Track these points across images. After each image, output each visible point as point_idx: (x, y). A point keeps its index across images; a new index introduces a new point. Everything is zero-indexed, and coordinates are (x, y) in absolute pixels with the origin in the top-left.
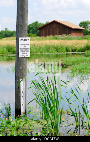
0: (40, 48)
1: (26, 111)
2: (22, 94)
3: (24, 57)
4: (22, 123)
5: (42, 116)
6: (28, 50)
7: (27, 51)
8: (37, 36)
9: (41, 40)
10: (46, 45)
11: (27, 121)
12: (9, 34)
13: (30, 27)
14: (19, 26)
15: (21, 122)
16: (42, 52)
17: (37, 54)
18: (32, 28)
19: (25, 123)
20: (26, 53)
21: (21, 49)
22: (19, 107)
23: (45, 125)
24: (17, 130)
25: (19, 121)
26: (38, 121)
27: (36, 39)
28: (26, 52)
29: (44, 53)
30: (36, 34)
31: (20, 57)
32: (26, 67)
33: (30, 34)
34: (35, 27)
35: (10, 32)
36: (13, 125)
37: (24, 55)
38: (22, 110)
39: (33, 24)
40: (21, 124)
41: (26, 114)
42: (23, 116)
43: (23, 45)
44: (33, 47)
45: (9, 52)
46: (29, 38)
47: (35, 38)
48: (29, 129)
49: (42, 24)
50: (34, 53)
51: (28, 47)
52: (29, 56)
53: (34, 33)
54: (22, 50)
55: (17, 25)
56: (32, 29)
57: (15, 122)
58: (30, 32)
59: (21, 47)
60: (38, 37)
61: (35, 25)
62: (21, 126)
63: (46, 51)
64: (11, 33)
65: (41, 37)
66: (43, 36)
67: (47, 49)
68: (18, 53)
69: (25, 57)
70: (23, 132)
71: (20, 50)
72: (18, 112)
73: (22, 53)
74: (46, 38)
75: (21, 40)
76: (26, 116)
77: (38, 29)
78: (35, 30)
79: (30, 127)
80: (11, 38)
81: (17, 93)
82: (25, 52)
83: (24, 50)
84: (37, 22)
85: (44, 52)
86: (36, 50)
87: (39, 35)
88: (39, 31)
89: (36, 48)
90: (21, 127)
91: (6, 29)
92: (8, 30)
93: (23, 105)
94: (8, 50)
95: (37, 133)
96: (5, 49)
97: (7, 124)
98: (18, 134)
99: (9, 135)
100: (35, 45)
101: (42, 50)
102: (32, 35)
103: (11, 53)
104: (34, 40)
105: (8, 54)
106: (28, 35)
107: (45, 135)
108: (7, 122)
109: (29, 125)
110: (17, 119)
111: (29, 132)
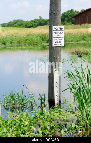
0: (75, 36)
1: (60, 101)
2: (56, 85)
3: (58, 46)
4: (57, 115)
5: (76, 107)
6: (61, 39)
7: (61, 40)
8: (72, 24)
9: (76, 29)
10: (82, 34)
11: (61, 112)
12: (43, 23)
13: (65, 14)
14: (53, 14)
15: (55, 113)
16: (77, 41)
17: (72, 42)
18: (67, 16)
19: (59, 114)
20: (60, 42)
21: (55, 37)
22: (53, 98)
23: (79, 116)
24: (51, 121)
25: (52, 113)
26: (72, 112)
27: (71, 28)
28: (60, 41)
29: (80, 42)
30: (71, 23)
31: (53, 45)
32: (60, 56)
33: (65, 22)
34: (70, 15)
35: (44, 20)
36: (46, 117)
37: (57, 44)
38: (56, 101)
39: (68, 11)
40: (54, 115)
41: (60, 105)
42: (57, 107)
43: (57, 33)
44: (68, 36)
45: (43, 40)
46: (63, 26)
47: (70, 26)
48: (63, 121)
49: (78, 12)
50: (69, 41)
51: (62, 35)
52: (63, 45)
53: (68, 22)
54: (56, 39)
55: (50, 13)
56: (67, 17)
57: (48, 114)
58: (65, 20)
59: (54, 35)
60: (73, 25)
61: (70, 12)
62: (55, 117)
63: (82, 40)
64: (45, 22)
65: (77, 26)
66: (79, 24)
67: (82, 38)
68: (50, 41)
69: (59, 46)
70: (57, 124)
71: (53, 39)
72: (52, 103)
73: (56, 42)
74: (82, 26)
75: (54, 28)
76: (60, 107)
77: (73, 17)
78: (71, 18)
79: (64, 118)
80: (46, 26)
81: (51, 83)
82: (59, 41)
83: (57, 39)
84: (72, 10)
85: (80, 41)
86: (71, 39)
87: (75, 23)
88: (74, 19)
89: (71, 37)
90: (55, 119)
91: (40, 17)
92: (42, 18)
93: (57, 96)
94: (42, 39)
95: (71, 125)
96: (39, 38)
97: (40, 115)
98: (52, 126)
99: (42, 127)
100: (70, 34)
101: (78, 39)
102: (67, 23)
103: (45, 42)
104: (69, 28)
105: (42, 43)
106: (63, 23)
107: (80, 127)
108: (40, 114)
109: (63, 117)
110: (51, 110)
111: (63, 123)
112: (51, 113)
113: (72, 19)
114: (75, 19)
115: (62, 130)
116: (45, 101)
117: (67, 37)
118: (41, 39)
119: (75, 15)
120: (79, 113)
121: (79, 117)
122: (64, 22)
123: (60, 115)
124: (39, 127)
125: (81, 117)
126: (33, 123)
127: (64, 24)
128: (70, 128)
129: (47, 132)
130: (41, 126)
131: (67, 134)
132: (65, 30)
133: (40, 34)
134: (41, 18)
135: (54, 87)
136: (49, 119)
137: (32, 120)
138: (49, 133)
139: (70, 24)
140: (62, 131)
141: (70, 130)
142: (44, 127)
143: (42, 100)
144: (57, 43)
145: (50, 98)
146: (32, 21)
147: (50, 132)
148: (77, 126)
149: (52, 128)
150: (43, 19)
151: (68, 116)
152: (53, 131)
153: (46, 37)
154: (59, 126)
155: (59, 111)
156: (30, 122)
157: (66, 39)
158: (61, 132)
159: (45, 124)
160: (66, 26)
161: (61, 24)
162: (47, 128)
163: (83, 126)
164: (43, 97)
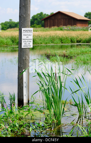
0: (45, 39)
1: (28, 101)
2: (25, 85)
3: (27, 47)
4: (25, 113)
5: (45, 107)
6: (30, 40)
7: (30, 42)
8: (42, 26)
9: (46, 31)
10: (51, 36)
11: (30, 111)
12: (14, 25)
13: (35, 17)
14: (22, 17)
15: (24, 112)
16: (46, 43)
17: (41, 45)
18: (36, 19)
19: (27, 113)
21: (24, 39)
22: (22, 98)
24: (20, 120)
25: (21, 111)
26: (41, 111)
27: (41, 30)
28: (29, 43)
29: (49, 44)
30: (40, 25)
31: (23, 47)
32: (29, 57)
33: (35, 25)
34: (39, 18)
35: (14, 23)
36: (15, 115)
37: (26, 46)
38: (25, 101)
39: (38, 14)
40: (23, 114)
41: (29, 104)
42: (26, 106)
43: (26, 35)
44: (37, 38)
45: (13, 43)
46: (32, 29)
47: (39, 29)
48: (32, 119)
49: (47, 15)
50: (38, 44)
51: (31, 37)
52: (32, 47)
53: (38, 24)
54: (25, 41)
55: (19, 16)
57: (17, 112)
58: (35, 23)
59: (23, 37)
60: (43, 28)
61: (40, 15)
63: (51, 42)
64: (15, 24)
65: (46, 28)
66: (48, 27)
67: (51, 41)
68: (20, 43)
69: (28, 47)
70: (25, 122)
71: (23, 41)
72: (21, 103)
74: (51, 29)
75: (24, 31)
76: (29, 106)
77: (43, 20)
78: (40, 21)
79: (33, 117)
80: (16, 29)
81: (20, 83)
82: (28, 43)
83: (27, 41)
84: (41, 13)
85: (49, 43)
86: (40, 41)
87: (44, 26)
88: (43, 22)
89: (41, 39)
90: (24, 117)
91: (11, 20)
92: (12, 21)
93: (26, 96)
94: (12, 41)
95: (39, 123)
96: (9, 40)
98: (21, 124)
99: (11, 125)
100: (39, 36)
101: (47, 41)
102: (37, 26)
103: (15, 44)
104: (38, 31)
105: (12, 45)
106: (33, 26)
107: (47, 125)
108: (10, 112)
109: (32, 115)
110: (20, 109)
111: (31, 122)
112: (20, 112)
113: (41, 22)
114: (45, 22)
115: (31, 127)
116: (14, 100)
117: (36, 39)
118: (11, 41)
119: (44, 18)
120: (47, 112)
121: (47, 116)
122: (33, 25)
123: (29, 113)
124: (9, 125)
125: (49, 116)
126: (3, 122)
127: (34, 27)
128: (38, 126)
129: (16, 129)
130: (10, 124)
131: (35, 132)
132: (34, 33)
133: (10, 36)
134: (11, 21)
135: (23, 87)
136: (18, 117)
137: (2, 119)
138: (18, 130)
139: (39, 27)
140: (31, 129)
141: (38, 128)
142: (14, 125)
143: (12, 100)
144: (26, 45)
145: (19, 97)
146: (2, 24)
147: (19, 129)
149: (21, 126)
150: (13, 21)
151: (36, 115)
152: (22, 129)
153: (16, 39)
155: (28, 110)
157: (36, 42)
158: (29, 130)
159: (15, 122)
160: (35, 29)
161: (30, 26)
163: (51, 124)
164: (13, 97)
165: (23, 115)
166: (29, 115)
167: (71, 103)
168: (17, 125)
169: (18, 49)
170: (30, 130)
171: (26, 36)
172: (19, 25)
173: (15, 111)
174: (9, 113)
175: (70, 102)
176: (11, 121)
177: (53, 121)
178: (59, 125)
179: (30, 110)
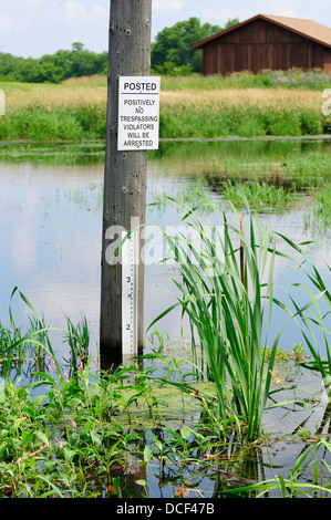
0: (203, 117)
1: (140, 349)
2: (126, 288)
3: (136, 148)
4: (127, 395)
5: (200, 370)
6: (151, 123)
7: (148, 127)
8: (193, 71)
9: (208, 89)
10: (226, 108)
11: (143, 385)
12: (89, 66)
13: (170, 37)
14: (121, 33)
15: (123, 391)
16: (211, 134)
17: (190, 139)
18: (174, 44)
19: (134, 392)
20: (145, 135)
21: (125, 118)
22: (116, 336)
23: (210, 401)
24: (106, 417)
25: (112, 387)
26: (184, 387)
27: (190, 86)
28: (146, 131)
29: (220, 138)
30: (188, 67)
31: (121, 147)
32: (144, 186)
33: (168, 65)
34: (185, 41)
35: (89, 57)
36: (89, 401)
37: (135, 143)
38: (128, 347)
39: (179, 26)
40: (119, 397)
41: (140, 361)
42: (131, 368)
43: (134, 102)
44: (175, 115)
45: (85, 130)
46: (157, 80)
47: (185, 80)
48: (151, 417)
49: (215, 28)
50: (181, 136)
51: (153, 111)
52: (155, 146)
53: (179, 64)
54: (129, 123)
55: (110, 30)
56: (175, 46)
57: (98, 391)
58: (168, 57)
59: (124, 110)
60: (196, 78)
61: (188, 30)
62: (121, 404)
63: (226, 131)
64: (95, 63)
65: (211, 78)
66: (216, 72)
67: (228, 124)
68: (111, 134)
69: (141, 148)
70: (126, 428)
71: (121, 124)
72: (111, 354)
73: (130, 135)
74: (227, 80)
75: (126, 85)
76: (141, 368)
77: (198, 48)
78: (188, 49)
79: (154, 408)
80: (97, 78)
81: (111, 283)
82: (141, 131)
83: (136, 123)
84: (193, 22)
85: (219, 134)
86: (188, 127)
87: (202, 69)
88: (200, 53)
89: (188, 120)
90: (121, 408)
91: (77, 45)
92: (84, 49)
93: (132, 329)
94: (83, 124)
95: (178, 431)
96: (72, 121)
97: (69, 395)
98: (109, 433)
99: (74, 436)
100: (184, 108)
101: (211, 127)
102: (176, 69)
103: (93, 135)
104: (180, 89)
105: (83, 139)
106: (160, 68)
107: (209, 438)
108: (70, 390)
109: (151, 401)
110: (106, 378)
111: (149, 425)
112: (108, 388)
113: (192, 54)
114: (205, 53)
115: (147, 448)
116: (86, 346)
117: (173, 119)
118: (78, 123)
119: (204, 38)
120: (208, 390)
121: (209, 405)
122: (162, 65)
123: (140, 394)
124: (65, 437)
125: (215, 404)
126: (43, 423)
127: (164, 72)
128: (173, 444)
129: (91, 454)
130: (71, 433)
131: (164, 463)
132: (164, 93)
133: (75, 106)
134: (79, 49)
135: (120, 297)
136: (99, 408)
137: (40, 414)
138: (99, 458)
139: (184, 74)
140: (147, 453)
141: (174, 450)
142: (83, 437)
143: (78, 344)
144: (135, 139)
145: (106, 334)
146: (47, 59)
147: (102, 454)
148: (198, 435)
149: (109, 442)
150: (87, 51)
151: (168, 400)
152: (114, 451)
153: (96, 118)
154: (137, 436)
155: (138, 381)
156: (32, 420)
157: (170, 127)
158: (141, 457)
159: (87, 425)
160: (169, 79)
161: (149, 70)
162: (90, 442)
163: (222, 437)
164: (80, 333)
165: (120, 401)
166: (140, 400)
167: (297, 360)
168: (97, 440)
169: (104, 153)
170: (146, 459)
171: (135, 107)
172: (110, 66)
173: (87, 383)
174: (67, 392)
175: (297, 354)
176: (75, 424)
177: (229, 424)
178: (253, 440)
179: (146, 381)
